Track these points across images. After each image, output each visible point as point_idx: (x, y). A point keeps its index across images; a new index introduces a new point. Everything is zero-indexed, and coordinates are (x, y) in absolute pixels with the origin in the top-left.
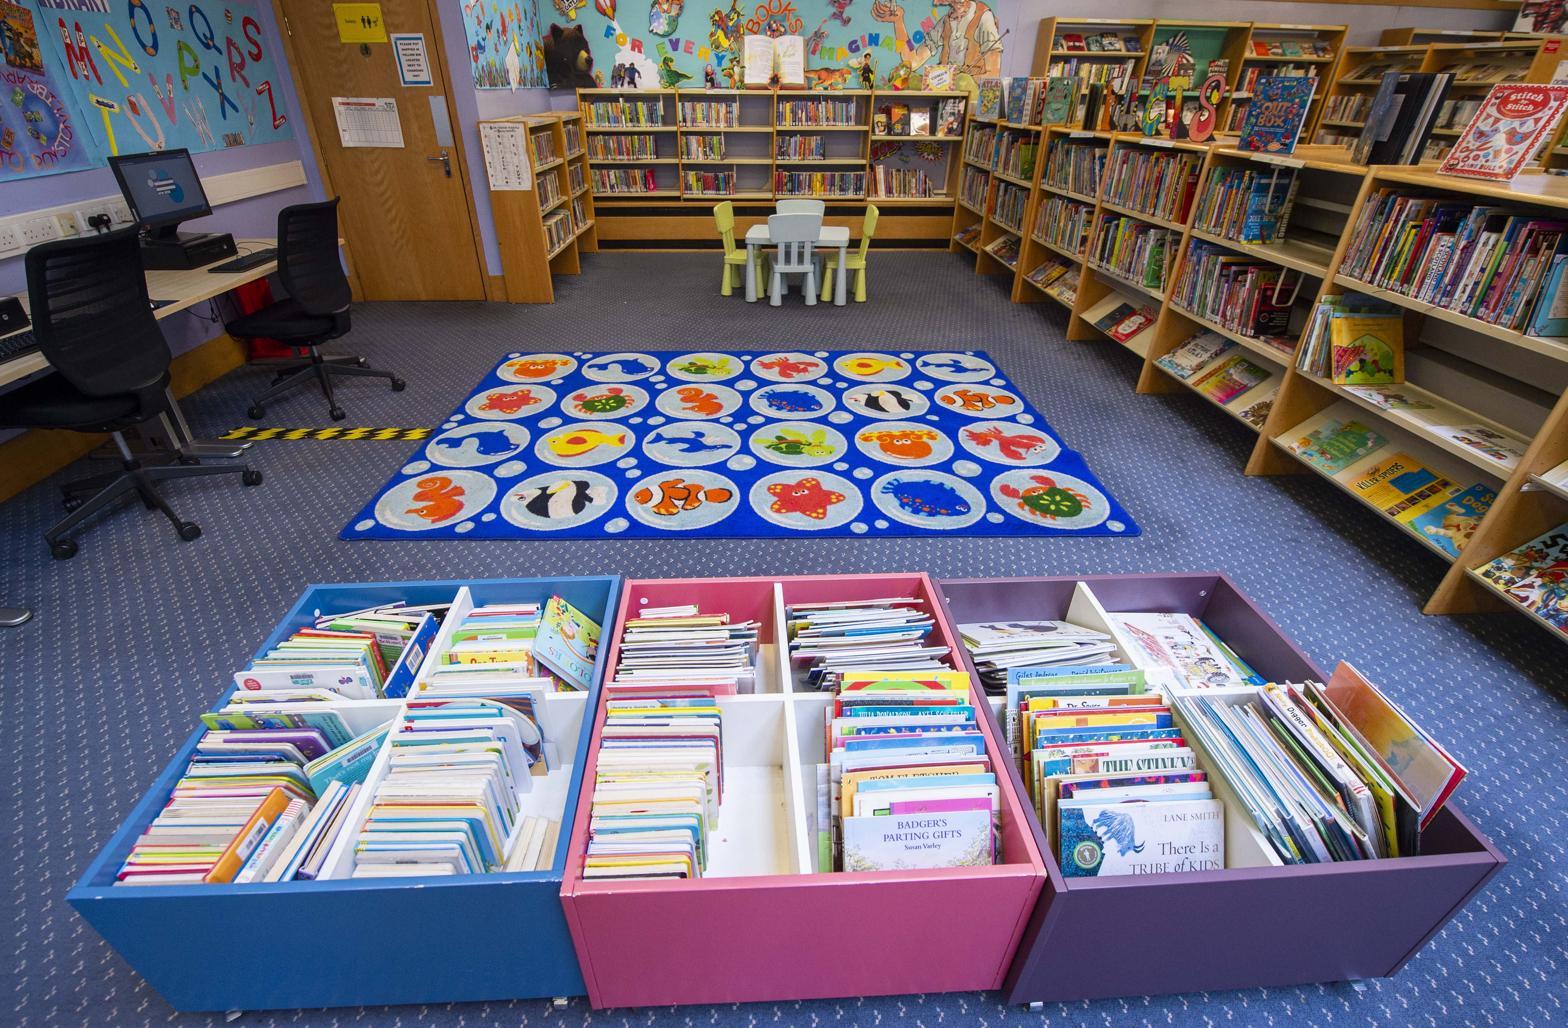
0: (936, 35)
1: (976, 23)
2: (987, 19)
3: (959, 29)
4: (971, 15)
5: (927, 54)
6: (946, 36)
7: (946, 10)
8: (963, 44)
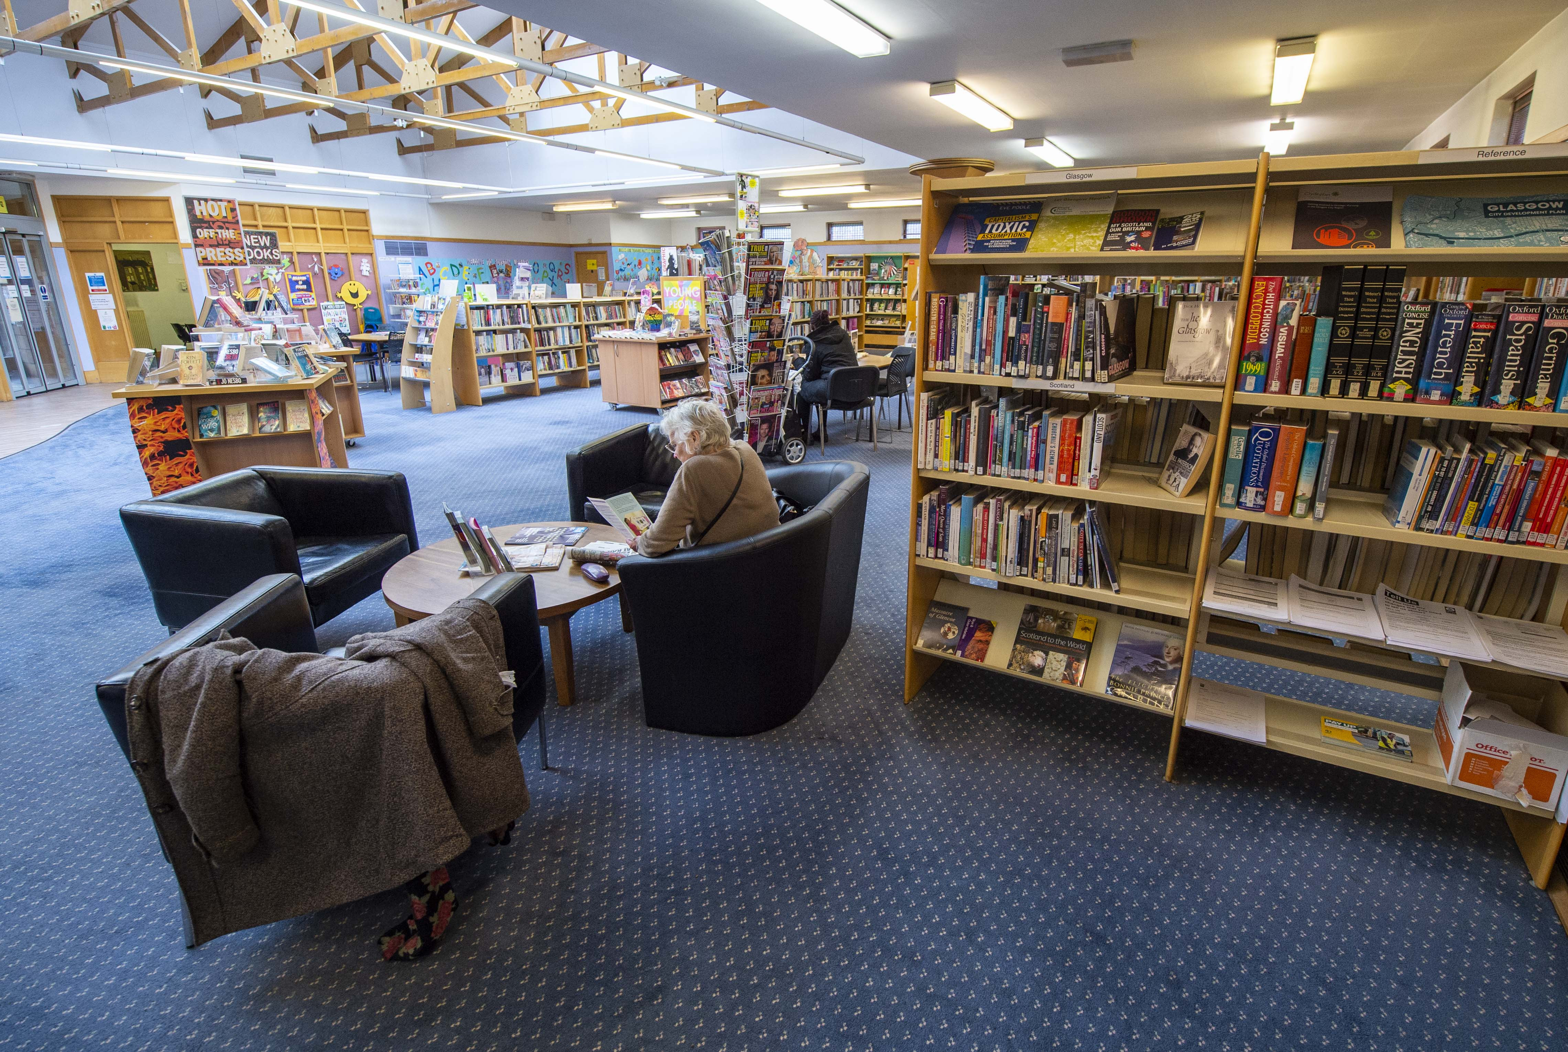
0: (797, 261)
1: (811, 257)
2: (815, 255)
3: (805, 259)
4: (809, 254)
5: (795, 268)
6: (801, 262)
7: (799, 253)
8: (807, 264)
